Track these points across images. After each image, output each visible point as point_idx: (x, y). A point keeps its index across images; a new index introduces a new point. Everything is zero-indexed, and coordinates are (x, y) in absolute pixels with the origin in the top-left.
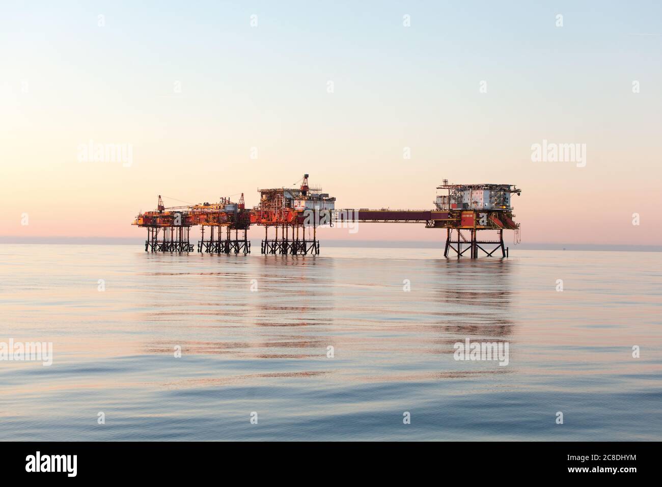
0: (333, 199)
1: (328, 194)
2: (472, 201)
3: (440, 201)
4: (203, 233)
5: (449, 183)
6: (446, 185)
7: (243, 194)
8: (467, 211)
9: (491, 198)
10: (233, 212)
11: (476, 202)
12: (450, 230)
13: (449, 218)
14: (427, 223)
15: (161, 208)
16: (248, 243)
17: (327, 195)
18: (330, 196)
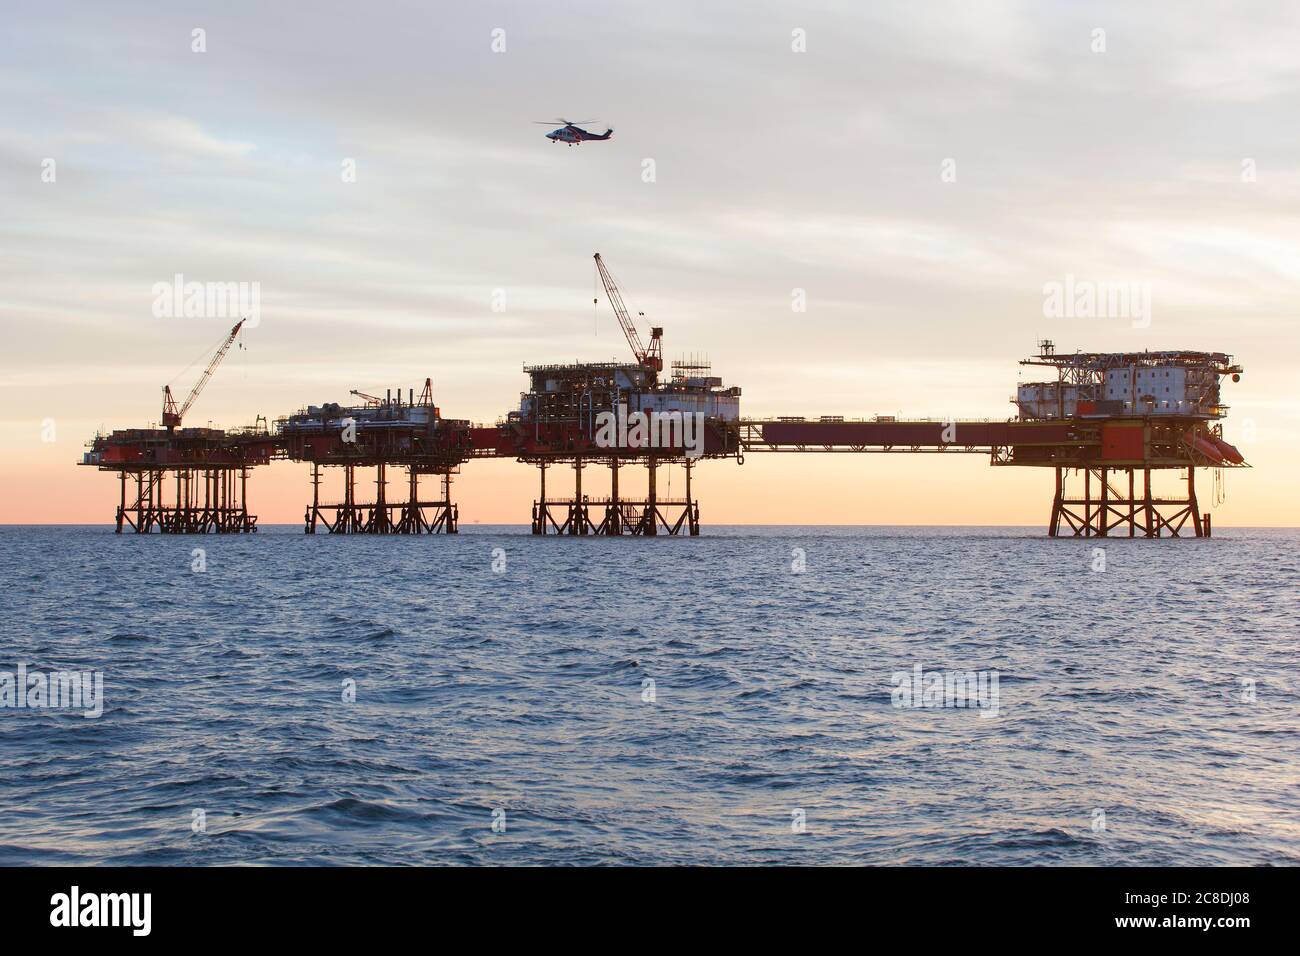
0: (735, 392)
1: (720, 379)
2: (1138, 396)
3: (1031, 396)
4: (316, 483)
5: (1058, 352)
6: (1049, 357)
7: (428, 380)
8: (1119, 420)
9: (1187, 386)
10: (426, 427)
11: (1153, 399)
12: (1064, 470)
13: (1071, 439)
14: (994, 453)
15: (171, 419)
16: (453, 509)
17: (717, 381)
18: (726, 385)
